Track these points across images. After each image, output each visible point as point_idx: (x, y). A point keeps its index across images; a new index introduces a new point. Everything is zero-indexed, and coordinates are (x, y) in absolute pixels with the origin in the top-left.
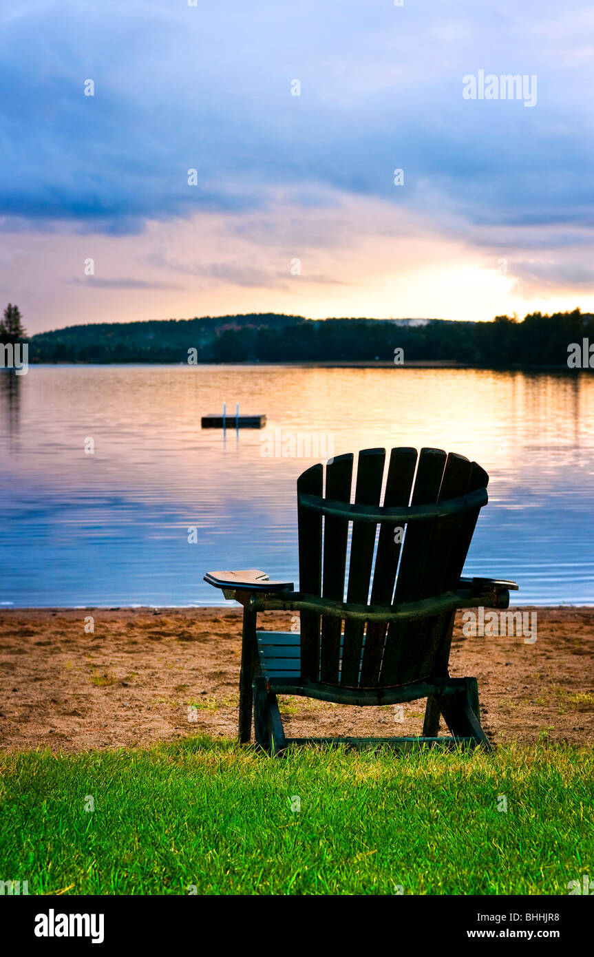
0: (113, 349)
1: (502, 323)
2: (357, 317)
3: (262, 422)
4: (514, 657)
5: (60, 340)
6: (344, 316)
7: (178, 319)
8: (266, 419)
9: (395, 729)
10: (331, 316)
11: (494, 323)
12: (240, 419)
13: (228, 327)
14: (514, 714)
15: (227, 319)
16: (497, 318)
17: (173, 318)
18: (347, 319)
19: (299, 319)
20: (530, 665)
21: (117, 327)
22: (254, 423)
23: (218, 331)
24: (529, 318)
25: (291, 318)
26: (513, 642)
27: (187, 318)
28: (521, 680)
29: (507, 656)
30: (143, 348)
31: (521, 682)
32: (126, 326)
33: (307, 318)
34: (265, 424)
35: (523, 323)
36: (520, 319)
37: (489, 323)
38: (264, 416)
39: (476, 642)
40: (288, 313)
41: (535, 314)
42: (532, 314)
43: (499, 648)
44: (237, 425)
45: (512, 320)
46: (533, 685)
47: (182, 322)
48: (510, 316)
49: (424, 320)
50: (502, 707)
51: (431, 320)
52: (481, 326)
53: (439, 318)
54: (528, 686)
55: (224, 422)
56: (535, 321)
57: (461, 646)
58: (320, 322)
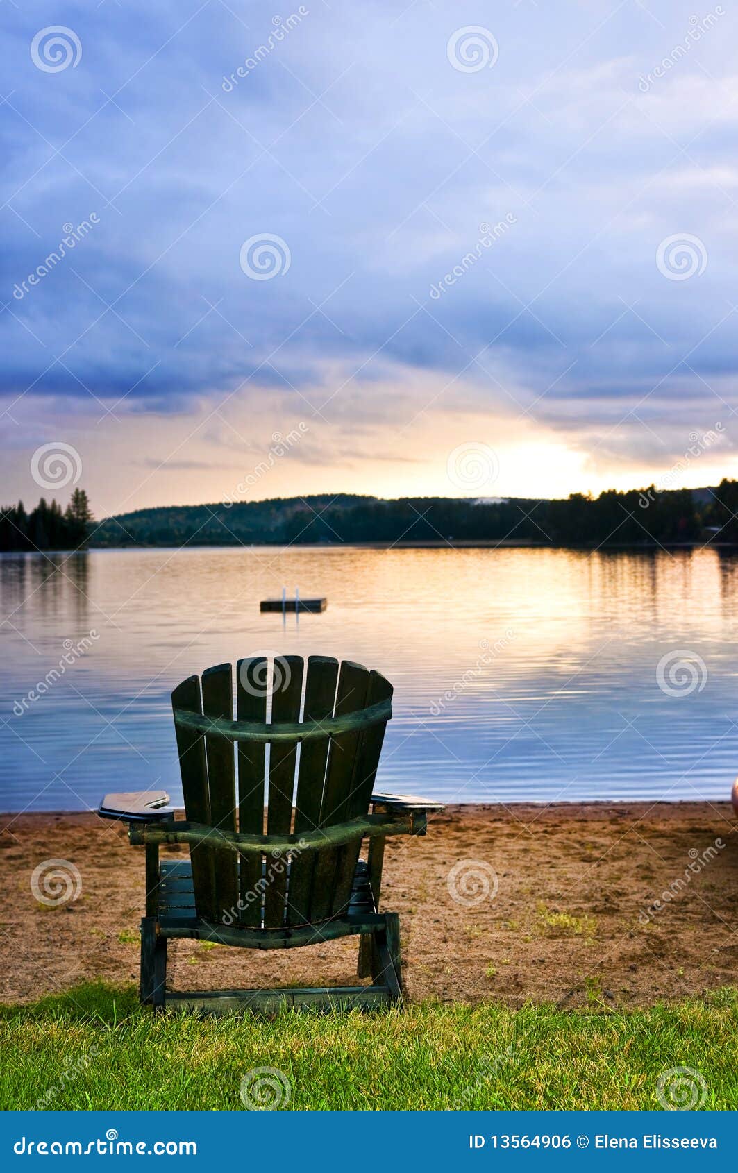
0: (183, 532)
1: (577, 499)
2: (430, 496)
3: (323, 606)
4: (517, 865)
5: (129, 524)
6: (417, 496)
7: (248, 501)
8: (326, 602)
9: (332, 966)
10: (404, 496)
11: (568, 501)
12: (299, 602)
13: (298, 508)
14: (474, 943)
15: (297, 500)
16: (571, 496)
17: (244, 500)
18: (420, 499)
19: (371, 498)
20: (529, 875)
21: (186, 510)
22: (315, 606)
23: (290, 512)
24: (603, 495)
25: (364, 498)
26: (522, 847)
27: (257, 500)
28: (510, 895)
29: (509, 864)
30: (213, 530)
31: (510, 898)
32: (195, 508)
33: (379, 498)
34: (325, 609)
35: (598, 500)
36: (595, 496)
37: (563, 501)
38: (324, 600)
39: (483, 848)
40: (359, 493)
41: (609, 491)
42: (606, 491)
43: (505, 855)
44: (297, 609)
45: (588, 497)
46: (521, 902)
47: (253, 503)
48: (585, 494)
49: (498, 498)
50: (465, 933)
51: (505, 499)
52: (555, 503)
53: (513, 496)
54: (515, 903)
55: (284, 605)
56: (610, 498)
57: (465, 853)
58: (393, 502)
